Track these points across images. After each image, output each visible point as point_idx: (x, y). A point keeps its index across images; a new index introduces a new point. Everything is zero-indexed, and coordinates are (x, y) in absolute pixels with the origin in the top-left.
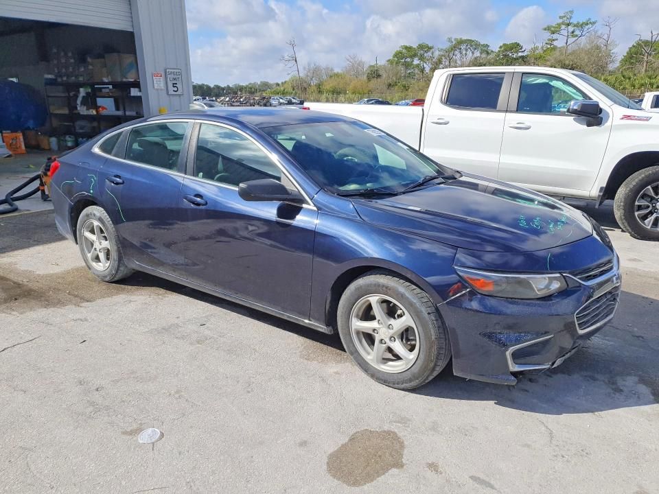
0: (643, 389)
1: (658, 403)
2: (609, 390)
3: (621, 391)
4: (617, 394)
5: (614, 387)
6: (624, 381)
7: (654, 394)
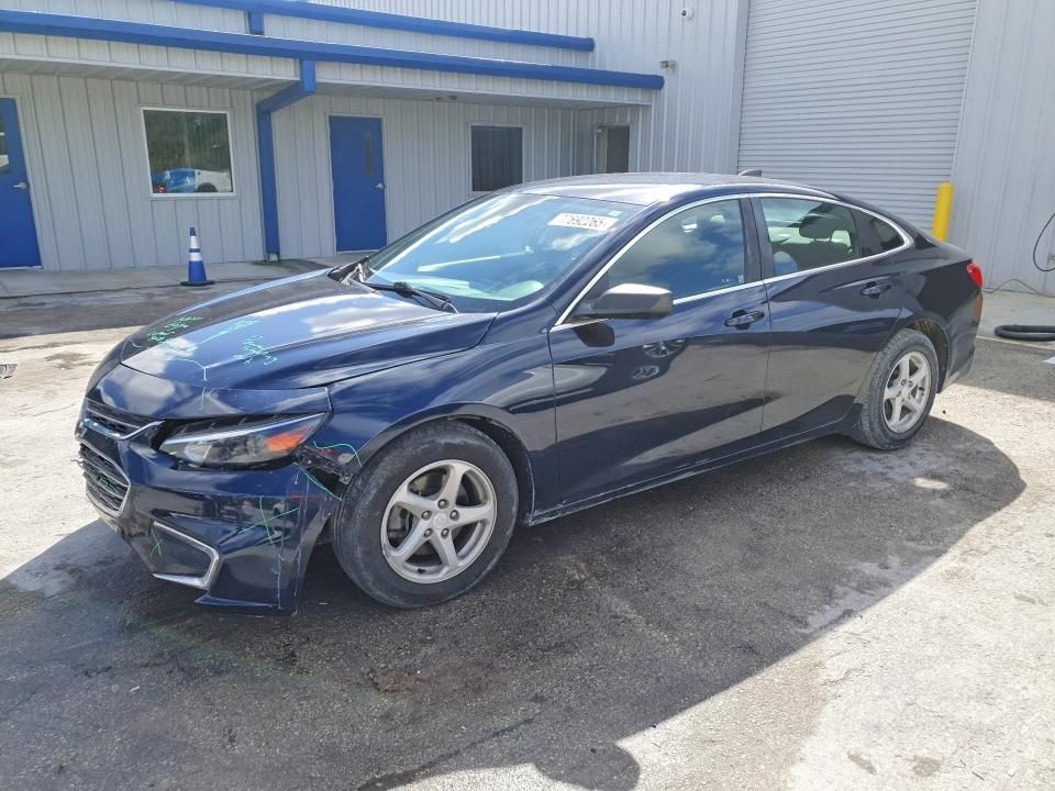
0: (32, 585)
1: (5, 581)
2: (71, 562)
3: (57, 569)
4: (58, 563)
5: (69, 568)
6: (63, 582)
7: (13, 588)
